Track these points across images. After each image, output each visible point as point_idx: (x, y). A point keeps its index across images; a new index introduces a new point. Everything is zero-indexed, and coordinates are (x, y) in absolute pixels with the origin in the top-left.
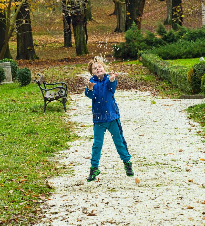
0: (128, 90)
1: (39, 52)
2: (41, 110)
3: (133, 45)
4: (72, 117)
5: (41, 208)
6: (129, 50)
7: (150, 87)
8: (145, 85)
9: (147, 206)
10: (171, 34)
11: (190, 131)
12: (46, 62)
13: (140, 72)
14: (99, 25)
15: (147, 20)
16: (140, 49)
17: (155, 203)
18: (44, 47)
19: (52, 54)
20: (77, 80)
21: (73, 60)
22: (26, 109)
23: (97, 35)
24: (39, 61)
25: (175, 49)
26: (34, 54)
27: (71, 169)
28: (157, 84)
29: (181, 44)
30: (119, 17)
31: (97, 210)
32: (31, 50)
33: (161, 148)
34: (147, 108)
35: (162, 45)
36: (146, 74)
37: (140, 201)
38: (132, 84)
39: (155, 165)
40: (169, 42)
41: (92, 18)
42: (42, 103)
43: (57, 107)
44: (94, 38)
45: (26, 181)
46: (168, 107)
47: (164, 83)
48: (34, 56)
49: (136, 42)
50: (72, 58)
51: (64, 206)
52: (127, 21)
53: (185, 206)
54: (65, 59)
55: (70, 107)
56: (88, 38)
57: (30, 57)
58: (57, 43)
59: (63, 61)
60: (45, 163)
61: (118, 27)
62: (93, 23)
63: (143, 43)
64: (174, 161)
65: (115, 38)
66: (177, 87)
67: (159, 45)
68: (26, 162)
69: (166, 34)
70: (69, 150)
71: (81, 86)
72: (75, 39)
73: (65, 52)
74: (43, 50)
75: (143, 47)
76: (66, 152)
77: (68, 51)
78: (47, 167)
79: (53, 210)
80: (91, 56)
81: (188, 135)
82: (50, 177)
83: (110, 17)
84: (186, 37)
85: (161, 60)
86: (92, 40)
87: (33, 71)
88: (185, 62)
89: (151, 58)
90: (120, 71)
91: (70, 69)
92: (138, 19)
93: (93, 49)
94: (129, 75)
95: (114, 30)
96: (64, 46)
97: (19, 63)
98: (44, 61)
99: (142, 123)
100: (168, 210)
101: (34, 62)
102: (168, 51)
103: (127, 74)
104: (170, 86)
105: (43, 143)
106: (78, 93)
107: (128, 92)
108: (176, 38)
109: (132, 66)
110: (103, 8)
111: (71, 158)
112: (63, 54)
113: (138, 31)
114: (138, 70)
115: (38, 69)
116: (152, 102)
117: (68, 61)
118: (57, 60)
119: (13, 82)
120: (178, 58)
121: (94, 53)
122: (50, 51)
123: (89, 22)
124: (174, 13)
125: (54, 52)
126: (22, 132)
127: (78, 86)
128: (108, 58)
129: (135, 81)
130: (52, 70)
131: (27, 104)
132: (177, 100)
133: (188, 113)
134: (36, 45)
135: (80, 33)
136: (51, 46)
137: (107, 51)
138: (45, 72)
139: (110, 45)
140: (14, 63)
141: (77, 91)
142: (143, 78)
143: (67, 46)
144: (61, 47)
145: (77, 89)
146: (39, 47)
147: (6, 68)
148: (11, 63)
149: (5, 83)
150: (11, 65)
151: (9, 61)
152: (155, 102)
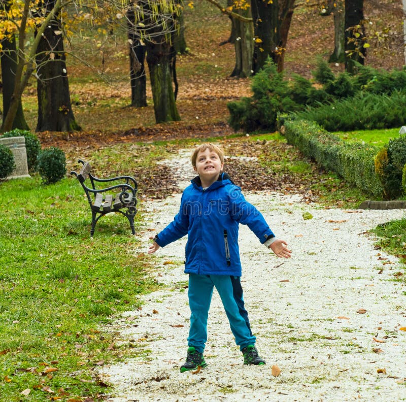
0: (258, 192)
1: (82, 116)
2: (85, 231)
3: (269, 103)
4: (146, 245)
6: (259, 112)
7: (301, 185)
8: (292, 182)
10: (342, 80)
11: (380, 273)
12: (95, 135)
13: (281, 156)
14: (201, 63)
15: (296, 53)
16: (282, 111)
18: (91, 106)
19: (107, 120)
20: (158, 171)
21: (149, 132)
22: (57, 230)
23: (197, 82)
24: (82, 133)
25: (351, 110)
26: (72, 120)
27: (145, 348)
28: (315, 179)
29: (363, 101)
30: (240, 47)
32: (66, 113)
33: (323, 307)
34: (296, 228)
35: (325, 102)
36: (293, 160)
38: (265, 180)
39: (310, 340)
40: (339, 97)
41: (187, 49)
42: (88, 218)
43: (116, 225)
44: (191, 88)
45: (55, 373)
46: (337, 226)
47: (329, 178)
48: (71, 125)
49: (273, 96)
50: (147, 129)
52: (255, 55)
54: (133, 131)
55: (143, 225)
56: (179, 88)
57: (65, 127)
58: (118, 99)
59: (130, 134)
60: (92, 337)
61: (238, 67)
62: (189, 59)
63: (287, 100)
64: (349, 331)
65: (233, 88)
66: (355, 186)
67: (319, 103)
68: (55, 334)
69: (333, 80)
70: (141, 309)
71: (164, 183)
72: (154, 91)
73: (133, 117)
74: (89, 112)
75: (288, 106)
76: (134, 313)
77: (140, 113)
78: (97, 344)
80: (184, 125)
81: (376, 280)
82: (103, 364)
83: (221, 47)
84: (373, 87)
85: (322, 131)
86: (187, 92)
87: (71, 154)
88: (372, 136)
89: (303, 129)
90: (242, 154)
91: (142, 149)
92: (278, 50)
93: (189, 110)
94: (259, 162)
95: (230, 73)
96: (131, 106)
97: (43, 138)
98: (91, 135)
101: (72, 135)
102: (337, 114)
103: (257, 159)
104: (340, 183)
105: (89, 297)
106: (158, 198)
107: (257, 195)
108: (352, 89)
109: (266, 144)
110: (208, 30)
111: (145, 326)
112: (130, 121)
113: (277, 74)
114: (277, 152)
115: (80, 149)
116: (305, 216)
117: (139, 133)
118: (117, 132)
119: (30, 175)
120: (357, 128)
121: (191, 118)
122: (104, 115)
123: (180, 58)
124: (350, 40)
125: (112, 116)
126: (48, 275)
127: (158, 184)
128: (218, 128)
129: (271, 174)
130: (108, 153)
131: (58, 219)
132: (354, 210)
133: (377, 237)
134: (75, 103)
135: (164, 79)
136: (106, 104)
137: (216, 114)
138: (93, 157)
139: (223, 103)
140: (32, 138)
141: (156, 193)
142: (287, 168)
143: (136, 105)
144: (124, 106)
145: (158, 189)
146: (81, 106)
147: (16, 148)
148: (25, 138)
149: (15, 177)
150: (26, 143)
151: (22, 135)
152: (311, 216)
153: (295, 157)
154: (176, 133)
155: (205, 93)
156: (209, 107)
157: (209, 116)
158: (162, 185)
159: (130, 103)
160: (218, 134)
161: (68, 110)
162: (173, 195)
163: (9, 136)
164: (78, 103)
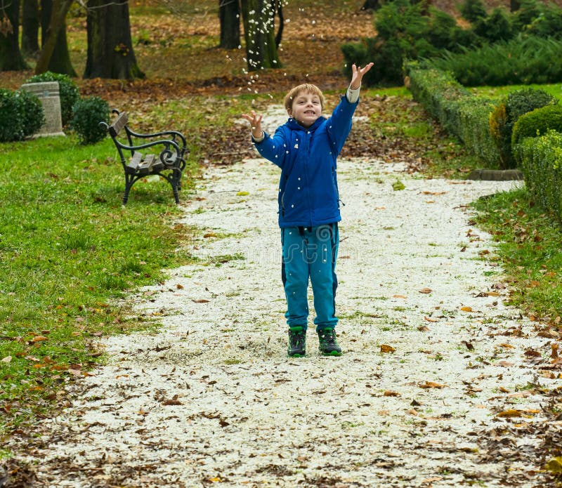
0: (354, 159)
1: (151, 59)
3: (397, 46)
4: (189, 216)
5: (65, 391)
6: (385, 58)
7: (412, 151)
8: (401, 149)
9: (297, 390)
10: (497, 18)
11: (462, 251)
12: (162, 85)
13: (399, 116)
16: (410, 58)
17: (316, 385)
18: (165, 46)
19: (184, 66)
20: (233, 131)
21: (237, 82)
22: (82, 196)
23: (315, 16)
24: (146, 82)
25: (504, 58)
26: (133, 64)
27: (156, 323)
28: (432, 144)
29: (521, 46)
31: (186, 396)
32: (125, 54)
33: (381, 285)
34: (381, 200)
35: (472, 47)
36: (414, 122)
37: (287, 381)
38: (369, 145)
39: (351, 317)
40: (493, 39)
43: (159, 192)
44: (306, 25)
45: (44, 342)
46: (432, 198)
47: (449, 143)
48: (131, 70)
49: (403, 37)
50: (234, 78)
51: (117, 387)
53: (382, 391)
54: (215, 80)
55: (192, 194)
57: (122, 73)
58: (203, 37)
59: (210, 85)
60: (98, 310)
63: (422, 42)
64: (400, 310)
65: (363, 26)
67: (464, 48)
68: (55, 307)
69: (485, 17)
70: (163, 284)
71: (238, 146)
72: (246, 27)
73: (221, 62)
74: (162, 54)
75: (424, 51)
76: (153, 288)
77: (230, 57)
78: (102, 317)
79: (90, 394)
81: (456, 258)
82: (102, 335)
84: (538, 27)
85: (453, 84)
86: (300, 30)
87: (124, 108)
91: (221, 104)
93: (298, 54)
94: (369, 123)
95: (360, 5)
96: (220, 47)
97: (92, 87)
98: (157, 84)
99: (355, 231)
100: (342, 397)
101: (131, 84)
102: (484, 63)
103: (367, 119)
105: (104, 269)
106: (224, 163)
107: (351, 163)
108: (510, 30)
109: (386, 100)
111: (163, 300)
112: (216, 67)
113: (410, 8)
114: (396, 111)
115: (138, 102)
116: (395, 186)
117: (222, 84)
118: (194, 81)
119: (65, 133)
120: (509, 81)
121: (298, 65)
122: (181, 59)
125: (192, 60)
126: (58, 244)
127: (230, 148)
128: (331, 80)
129: (380, 139)
130: (173, 108)
131: (87, 185)
132: (461, 181)
133: (475, 212)
134: (144, 42)
136: (186, 43)
137: (334, 61)
138: (153, 112)
140: (68, 85)
141: (224, 158)
142: (402, 131)
143: (227, 46)
144: (211, 47)
145: (227, 153)
146: (152, 46)
147: (47, 97)
148: (60, 85)
149: (44, 135)
150: (60, 90)
151: (55, 80)
152: (403, 185)
153: (417, 117)
154: (273, 85)
155: (324, 32)
156: (325, 51)
157: (323, 64)
158: (234, 148)
159: (218, 43)
160: (329, 87)
161: (128, 50)
162: (243, 160)
163: (38, 81)
164: (147, 43)
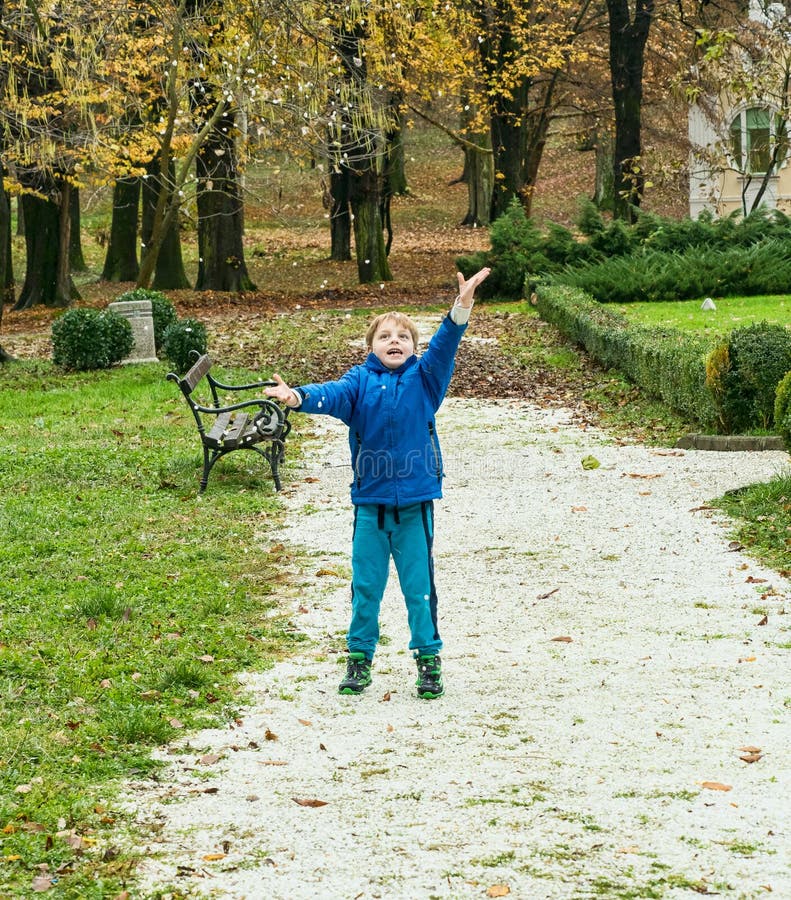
0: (500, 401)
1: (265, 270)
2: (191, 481)
3: (513, 259)
7: (567, 390)
8: (551, 384)
10: (615, 231)
11: (762, 623)
12: (274, 298)
13: (531, 338)
14: (424, 207)
15: (546, 198)
16: (531, 272)
18: (279, 258)
19: (296, 277)
20: (348, 357)
21: (349, 295)
23: (419, 230)
24: (257, 295)
25: (629, 273)
26: (245, 277)
28: (588, 380)
29: (646, 261)
30: (475, 188)
32: (237, 267)
34: (571, 488)
35: (592, 260)
36: (550, 346)
38: (510, 378)
40: (610, 253)
41: (407, 188)
44: (411, 238)
46: (644, 486)
47: (610, 379)
48: (242, 283)
49: (518, 251)
50: (346, 291)
52: (495, 196)
54: (327, 293)
56: (394, 238)
57: (234, 285)
58: (315, 250)
59: (322, 298)
61: (472, 213)
62: (410, 201)
63: (538, 256)
65: (464, 239)
66: (660, 399)
67: (584, 262)
69: (603, 231)
70: (239, 724)
72: (357, 240)
73: (332, 273)
74: (276, 265)
75: (540, 265)
76: (221, 738)
77: (341, 269)
80: (397, 286)
81: (757, 643)
83: (451, 187)
84: (658, 241)
85: (595, 304)
86: (405, 243)
88: (662, 311)
89: (566, 299)
90: (474, 333)
91: (334, 321)
92: (526, 190)
93: (406, 266)
94: (500, 347)
95: (461, 220)
96: (330, 259)
97: (203, 300)
98: (269, 296)
101: (243, 297)
102: (608, 278)
103: (496, 342)
104: (631, 390)
107: (498, 407)
108: (628, 243)
109: (509, 318)
110: (435, 165)
113: (525, 221)
114: (526, 331)
115: (246, 318)
117: (334, 297)
118: (306, 293)
119: (158, 358)
121: (407, 277)
123: (397, 199)
124: (627, 176)
129: (519, 368)
132: (669, 451)
133: (729, 519)
135: (371, 223)
136: (299, 255)
137: (441, 273)
138: (261, 331)
139: (450, 259)
140: (163, 303)
142: (542, 358)
143: (337, 258)
144: (322, 259)
146: (266, 258)
147: (138, 318)
148: (153, 303)
149: (135, 361)
150: (154, 309)
151: (148, 298)
152: (597, 462)
153: (551, 341)
154: (385, 298)
155: (428, 245)
156: (433, 263)
157: (432, 276)
159: (329, 255)
161: (239, 262)
163: (129, 299)
164: (262, 254)
